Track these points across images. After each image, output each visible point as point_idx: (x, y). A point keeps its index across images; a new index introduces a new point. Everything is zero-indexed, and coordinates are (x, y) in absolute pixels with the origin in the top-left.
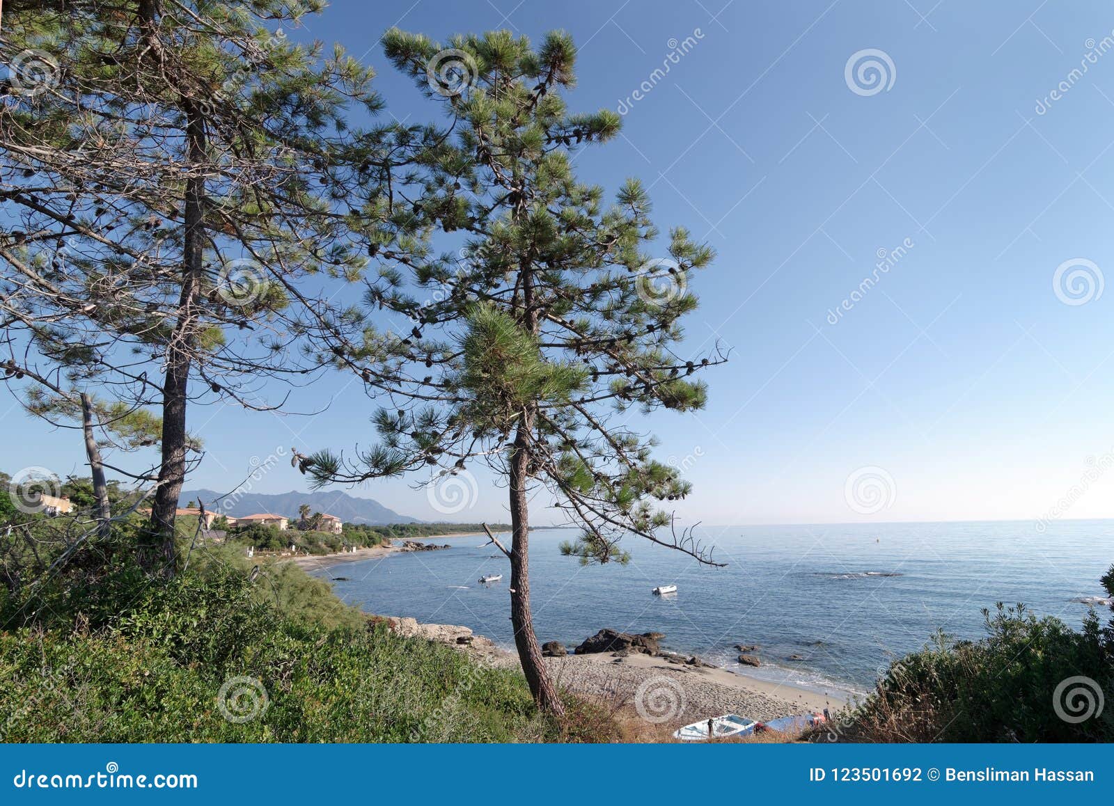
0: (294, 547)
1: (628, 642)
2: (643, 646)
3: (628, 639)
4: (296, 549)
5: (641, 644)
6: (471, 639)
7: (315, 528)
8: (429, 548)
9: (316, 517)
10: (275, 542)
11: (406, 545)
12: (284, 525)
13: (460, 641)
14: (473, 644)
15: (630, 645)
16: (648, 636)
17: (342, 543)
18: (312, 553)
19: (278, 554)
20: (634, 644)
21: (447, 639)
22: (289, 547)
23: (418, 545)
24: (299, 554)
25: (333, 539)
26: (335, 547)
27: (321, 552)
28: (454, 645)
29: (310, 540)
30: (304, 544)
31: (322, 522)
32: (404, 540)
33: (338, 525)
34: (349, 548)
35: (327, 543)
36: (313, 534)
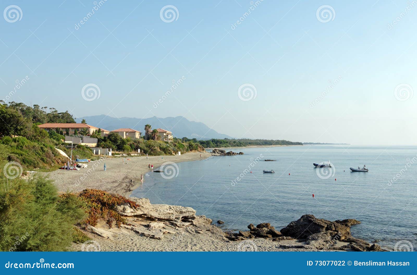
0: (139, 150)
1: (323, 227)
2: (335, 231)
3: (323, 224)
4: (141, 151)
5: (334, 229)
6: (193, 218)
7: (153, 138)
8: (229, 154)
9: (154, 132)
10: (127, 146)
11: (214, 152)
12: (137, 136)
13: (185, 219)
14: (195, 222)
15: (324, 229)
16: (345, 223)
17: (171, 148)
18: (150, 154)
19: (129, 155)
20: (327, 229)
21: (173, 217)
22: (136, 149)
23: (222, 152)
24: (142, 155)
25: (164, 145)
26: (165, 151)
27: (156, 154)
28: (179, 223)
29: (149, 146)
30: (146, 148)
31: (158, 134)
32: (214, 149)
33: (170, 137)
34: (176, 152)
35: (161, 148)
36: (151, 142)
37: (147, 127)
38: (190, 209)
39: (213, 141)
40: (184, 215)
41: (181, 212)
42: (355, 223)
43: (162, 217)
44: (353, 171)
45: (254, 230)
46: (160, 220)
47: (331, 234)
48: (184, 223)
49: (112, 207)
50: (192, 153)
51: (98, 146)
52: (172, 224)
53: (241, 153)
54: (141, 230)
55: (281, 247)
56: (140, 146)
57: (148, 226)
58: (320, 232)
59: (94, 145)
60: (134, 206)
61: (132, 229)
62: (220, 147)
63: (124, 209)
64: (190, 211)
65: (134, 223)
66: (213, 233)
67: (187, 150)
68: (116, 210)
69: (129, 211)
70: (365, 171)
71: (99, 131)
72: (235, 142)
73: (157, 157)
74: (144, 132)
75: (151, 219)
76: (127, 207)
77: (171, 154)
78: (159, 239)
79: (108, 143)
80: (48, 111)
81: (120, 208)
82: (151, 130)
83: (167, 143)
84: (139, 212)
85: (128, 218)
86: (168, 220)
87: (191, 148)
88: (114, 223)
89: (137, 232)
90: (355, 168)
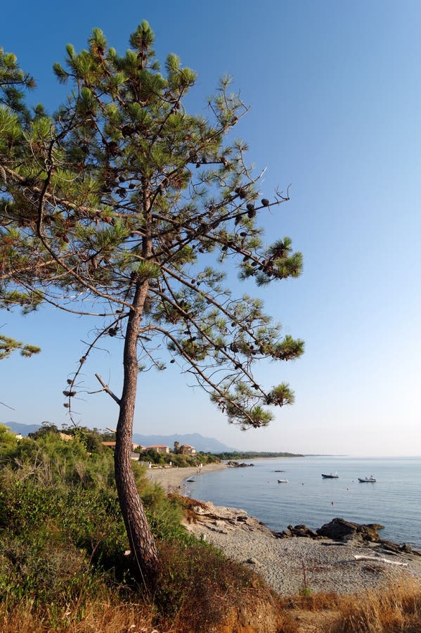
1: (354, 529)
2: (366, 533)
5: (364, 531)
6: (246, 518)
7: (181, 452)
8: (242, 465)
9: (182, 447)
10: (162, 460)
11: (229, 464)
12: (168, 451)
13: (240, 519)
14: (247, 521)
15: (355, 531)
16: (370, 526)
17: (195, 461)
18: (179, 466)
19: (163, 467)
20: (358, 531)
21: (231, 517)
22: (168, 463)
23: (236, 464)
24: (173, 467)
25: (190, 459)
26: (191, 463)
27: (184, 466)
28: (236, 522)
29: (179, 460)
30: (176, 461)
31: (185, 449)
32: (229, 461)
33: (194, 451)
34: (199, 464)
35: (187, 461)
36: (180, 456)
37: (176, 443)
38: (242, 511)
39: (226, 454)
40: (239, 516)
41: (236, 514)
42: (381, 528)
43: (223, 517)
44: (362, 481)
45: (293, 530)
46: (222, 519)
47: (362, 535)
48: (239, 522)
49: (190, 508)
50: (211, 465)
51: (140, 460)
52: (231, 523)
53: (251, 465)
54: (212, 526)
55: (323, 544)
56: (172, 459)
57: (215, 524)
58: (352, 533)
59: (137, 459)
60: (204, 507)
61: (205, 525)
62: (231, 459)
63: (198, 509)
64: (243, 513)
65: (205, 521)
66: (263, 531)
67: (207, 463)
68: (192, 510)
69: (201, 511)
70: (373, 481)
71: (140, 447)
72: (243, 455)
73: (185, 468)
74: (173, 448)
75: (215, 518)
76: (200, 508)
77: (195, 466)
78: (226, 533)
79: (148, 457)
80: (102, 432)
81: (195, 508)
82: (179, 446)
83: (191, 456)
84: (208, 512)
85: (201, 517)
86: (228, 519)
87: (210, 461)
88: (192, 520)
89: (209, 528)
90: (364, 479)
